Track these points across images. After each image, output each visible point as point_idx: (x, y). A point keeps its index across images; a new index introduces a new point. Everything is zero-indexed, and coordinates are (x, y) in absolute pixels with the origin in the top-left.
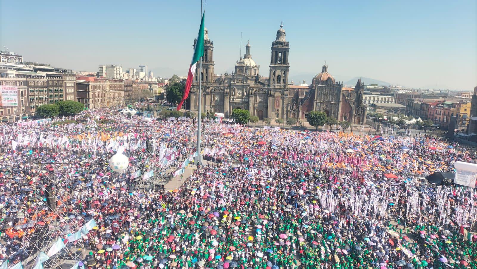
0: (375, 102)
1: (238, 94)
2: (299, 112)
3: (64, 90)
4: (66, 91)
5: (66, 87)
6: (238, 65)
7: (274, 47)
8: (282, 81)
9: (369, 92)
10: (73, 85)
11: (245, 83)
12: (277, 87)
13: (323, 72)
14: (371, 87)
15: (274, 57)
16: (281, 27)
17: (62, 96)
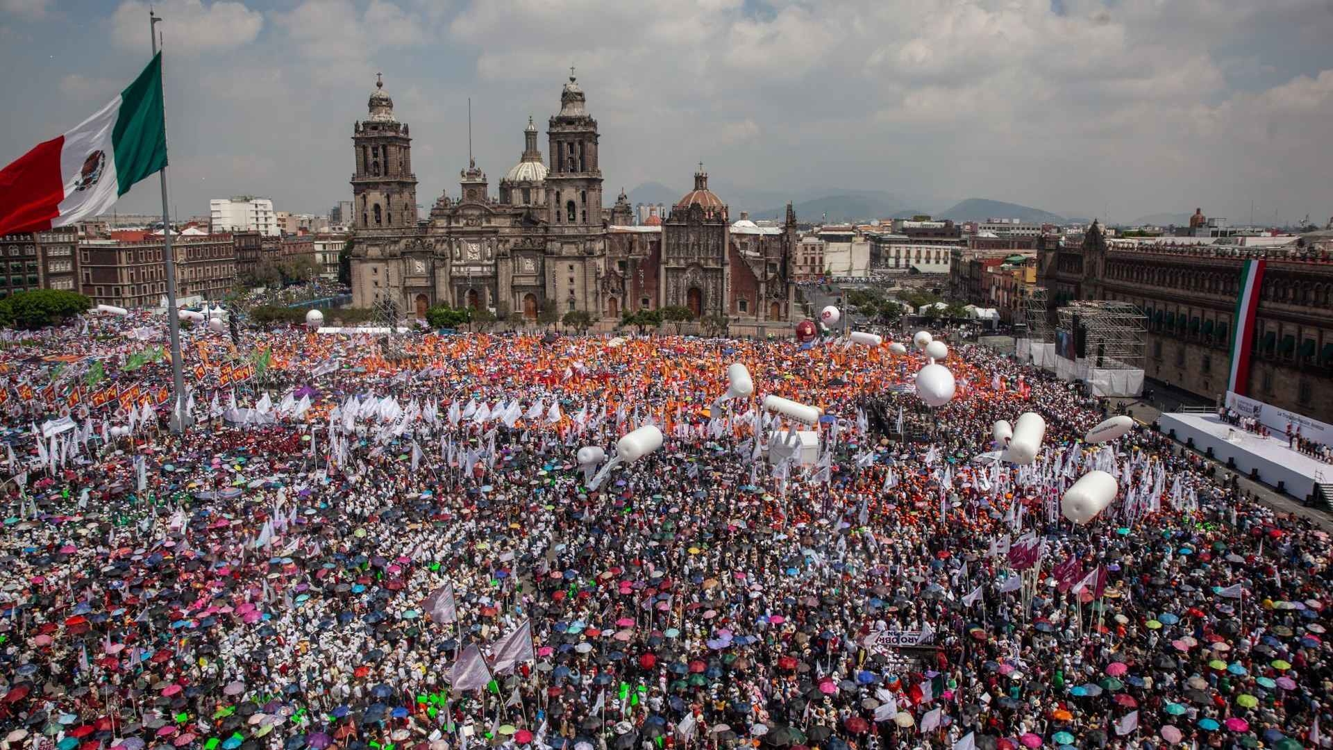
0: (913, 262)
1: (470, 255)
2: (625, 295)
3: (41, 267)
4: (46, 268)
5: (46, 259)
6: (464, 180)
7: (554, 130)
8: (579, 217)
9: (905, 237)
10: (68, 253)
11: (484, 224)
12: (567, 232)
13: (696, 188)
14: (917, 225)
15: (555, 157)
16: (573, 80)
17: (35, 281)
